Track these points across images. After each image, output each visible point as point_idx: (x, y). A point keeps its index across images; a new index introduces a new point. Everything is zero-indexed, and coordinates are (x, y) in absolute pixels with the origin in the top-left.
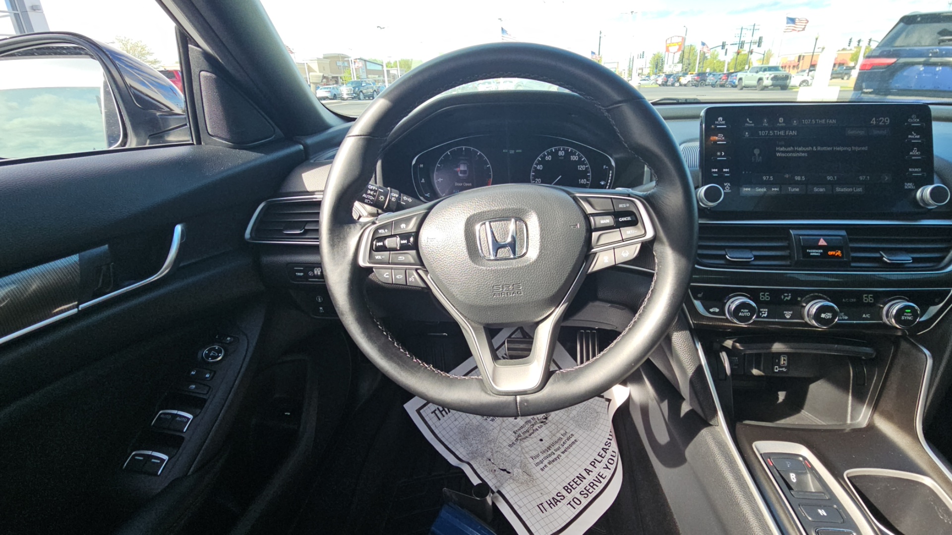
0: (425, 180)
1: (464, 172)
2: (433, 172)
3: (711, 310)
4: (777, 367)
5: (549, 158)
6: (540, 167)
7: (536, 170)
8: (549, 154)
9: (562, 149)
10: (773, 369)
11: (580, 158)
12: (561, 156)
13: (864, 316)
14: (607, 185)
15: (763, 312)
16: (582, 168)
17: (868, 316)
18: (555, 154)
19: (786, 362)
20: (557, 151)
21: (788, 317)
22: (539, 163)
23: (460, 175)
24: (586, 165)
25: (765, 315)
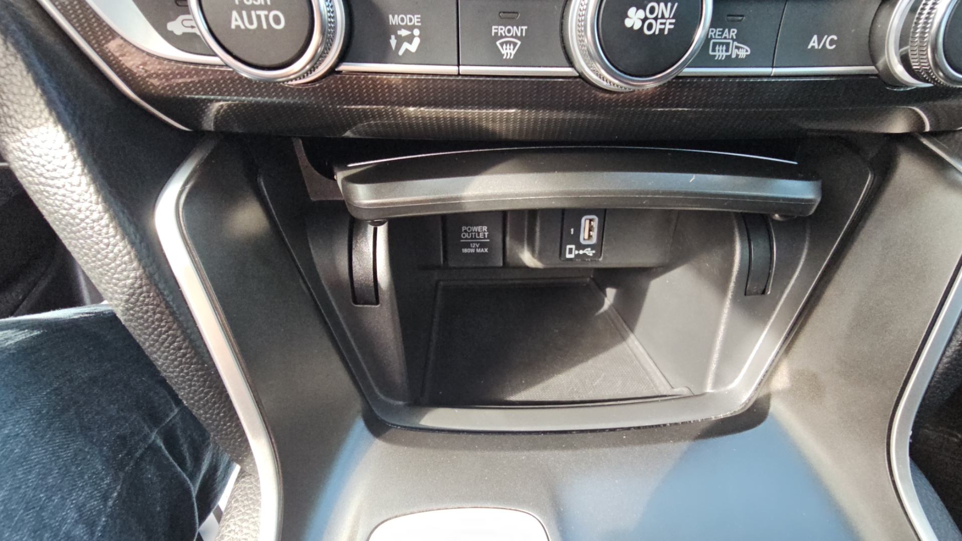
4: (573, 247)
10: (561, 252)
13: (814, 43)
15: (404, 33)
17: (828, 42)
19: (594, 234)
21: (508, 52)
25: (413, 47)
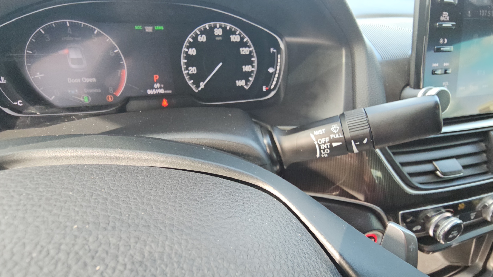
0: (5, 79)
1: (79, 61)
2: (23, 65)
3: (414, 229)
5: (202, 39)
6: (193, 52)
7: (188, 56)
8: (202, 33)
9: (218, 26)
11: (242, 39)
12: (218, 36)
14: (275, 73)
16: (244, 51)
18: (209, 33)
20: (212, 29)
21: (473, 217)
22: (191, 46)
23: (73, 66)
24: (249, 47)
